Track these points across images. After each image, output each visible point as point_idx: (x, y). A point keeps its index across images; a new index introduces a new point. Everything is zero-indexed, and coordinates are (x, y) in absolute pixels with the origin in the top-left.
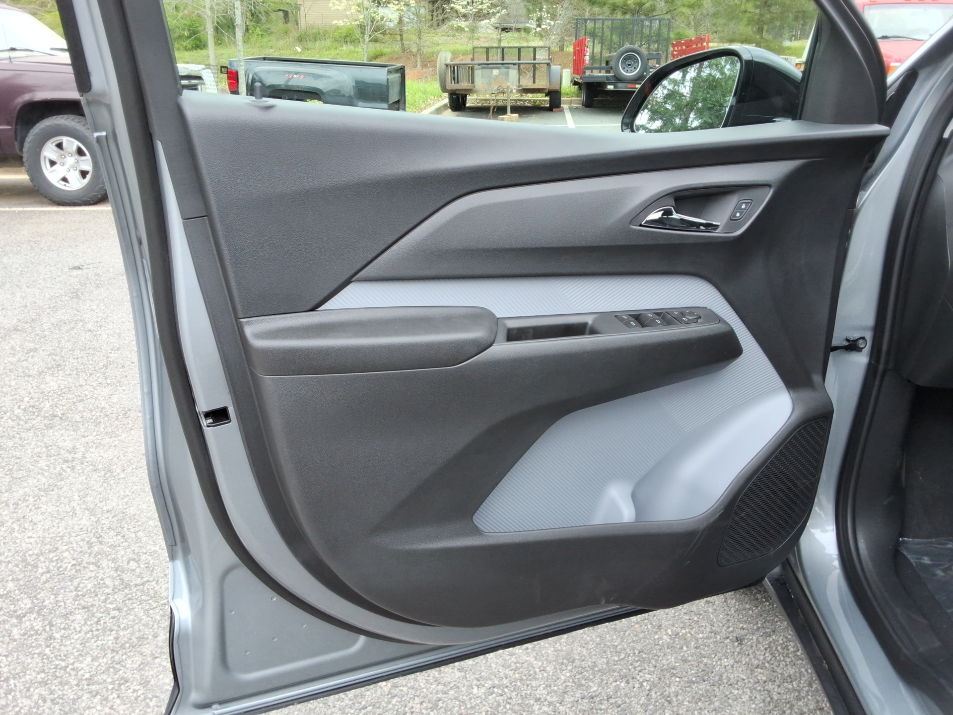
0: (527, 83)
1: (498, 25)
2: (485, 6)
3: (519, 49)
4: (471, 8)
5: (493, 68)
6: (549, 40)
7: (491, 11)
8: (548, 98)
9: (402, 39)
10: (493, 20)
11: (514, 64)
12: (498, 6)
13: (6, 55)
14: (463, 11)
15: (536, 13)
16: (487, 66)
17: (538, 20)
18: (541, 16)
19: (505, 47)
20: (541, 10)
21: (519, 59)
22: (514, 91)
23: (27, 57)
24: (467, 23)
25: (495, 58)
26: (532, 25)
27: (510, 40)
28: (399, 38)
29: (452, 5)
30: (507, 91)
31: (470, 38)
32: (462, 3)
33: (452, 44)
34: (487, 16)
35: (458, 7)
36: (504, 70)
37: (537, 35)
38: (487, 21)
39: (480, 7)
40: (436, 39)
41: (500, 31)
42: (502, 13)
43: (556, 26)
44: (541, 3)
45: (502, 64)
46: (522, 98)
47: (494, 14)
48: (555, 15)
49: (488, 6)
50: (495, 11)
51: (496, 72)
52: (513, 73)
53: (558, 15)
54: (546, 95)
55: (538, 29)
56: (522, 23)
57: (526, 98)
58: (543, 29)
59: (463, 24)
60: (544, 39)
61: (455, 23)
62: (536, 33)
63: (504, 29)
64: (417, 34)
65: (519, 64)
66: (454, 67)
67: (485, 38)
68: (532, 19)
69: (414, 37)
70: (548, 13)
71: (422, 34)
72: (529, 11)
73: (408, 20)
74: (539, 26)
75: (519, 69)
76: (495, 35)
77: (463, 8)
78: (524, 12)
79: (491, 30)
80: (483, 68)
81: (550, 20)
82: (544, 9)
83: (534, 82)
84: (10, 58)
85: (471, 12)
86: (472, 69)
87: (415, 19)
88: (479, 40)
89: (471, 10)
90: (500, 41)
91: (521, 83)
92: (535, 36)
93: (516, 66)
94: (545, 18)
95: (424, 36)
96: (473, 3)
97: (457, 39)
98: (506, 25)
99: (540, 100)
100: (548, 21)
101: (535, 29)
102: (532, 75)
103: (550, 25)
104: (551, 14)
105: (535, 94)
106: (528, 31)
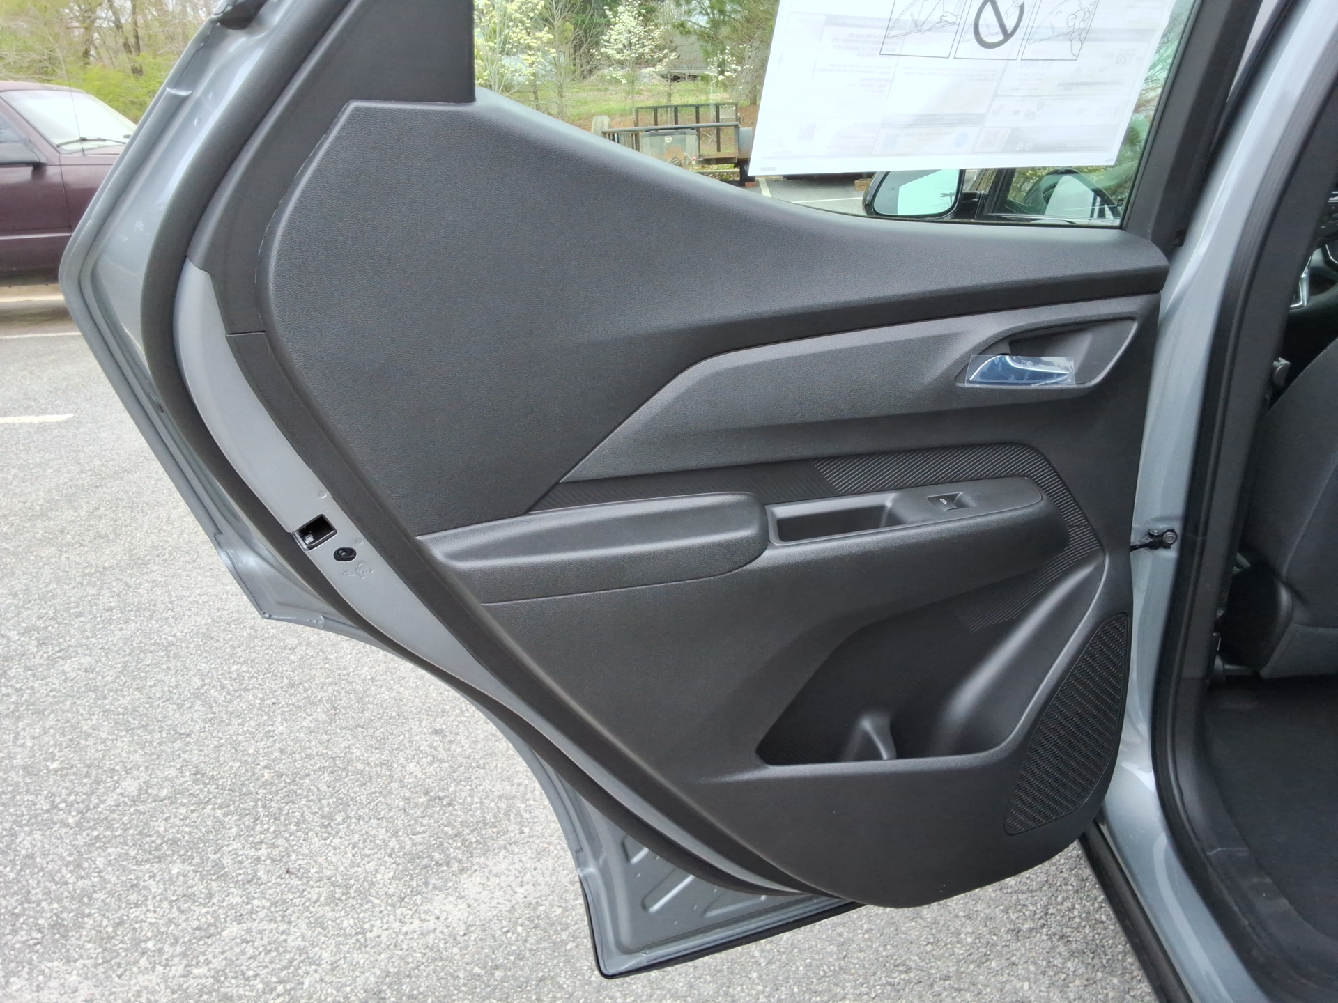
0: (710, 151)
1: (665, 72)
2: (647, 50)
3: (697, 107)
4: (628, 52)
5: (665, 135)
6: (737, 91)
7: (656, 56)
8: (737, 170)
9: (536, 98)
10: (659, 68)
11: (692, 128)
12: (664, 49)
13: (78, 146)
14: (618, 56)
15: (716, 56)
16: (657, 132)
17: (719, 66)
18: (723, 59)
19: (678, 106)
20: (723, 52)
21: (698, 122)
22: (694, 163)
23: (99, 148)
24: (624, 72)
25: (666, 120)
26: (712, 71)
27: (684, 95)
28: (532, 97)
29: (603, 50)
30: (685, 162)
31: (629, 92)
32: (616, 47)
33: (605, 101)
34: (650, 62)
35: (611, 52)
36: (678, 137)
37: (720, 85)
38: (652, 69)
39: (641, 50)
40: (583, 95)
41: (669, 81)
42: (671, 57)
43: (745, 73)
44: (722, 43)
45: (676, 129)
46: (704, 171)
47: (660, 60)
48: (742, 58)
49: (651, 49)
50: (661, 55)
51: (668, 139)
52: (691, 139)
53: (747, 58)
54: (736, 166)
55: (721, 78)
56: (697, 68)
57: (710, 171)
58: (728, 77)
59: (618, 74)
60: (729, 90)
61: (607, 72)
62: (718, 82)
63: (676, 79)
64: (557, 91)
65: (698, 129)
66: (613, 135)
67: (649, 91)
68: (712, 65)
69: (553, 95)
70: (732, 55)
71: (565, 90)
72: (707, 54)
73: (543, 72)
74: (722, 72)
75: (699, 135)
76: (663, 86)
77: (618, 53)
78: (701, 55)
79: (657, 80)
80: (652, 135)
81: (736, 65)
82: (727, 51)
83: (719, 150)
84: (83, 150)
85: (628, 58)
86: (637, 136)
87: (554, 70)
88: (640, 94)
89: (629, 55)
90: (670, 95)
91: (702, 152)
92: (717, 86)
93: (695, 131)
94: (729, 63)
95: (568, 94)
96: (631, 46)
97: (611, 94)
98: (676, 72)
99: (727, 173)
100: (734, 66)
101: (717, 77)
102: (715, 139)
103: (735, 71)
104: (737, 57)
105: (720, 165)
106: (705, 79)
